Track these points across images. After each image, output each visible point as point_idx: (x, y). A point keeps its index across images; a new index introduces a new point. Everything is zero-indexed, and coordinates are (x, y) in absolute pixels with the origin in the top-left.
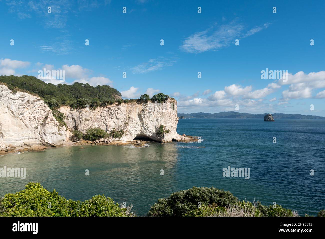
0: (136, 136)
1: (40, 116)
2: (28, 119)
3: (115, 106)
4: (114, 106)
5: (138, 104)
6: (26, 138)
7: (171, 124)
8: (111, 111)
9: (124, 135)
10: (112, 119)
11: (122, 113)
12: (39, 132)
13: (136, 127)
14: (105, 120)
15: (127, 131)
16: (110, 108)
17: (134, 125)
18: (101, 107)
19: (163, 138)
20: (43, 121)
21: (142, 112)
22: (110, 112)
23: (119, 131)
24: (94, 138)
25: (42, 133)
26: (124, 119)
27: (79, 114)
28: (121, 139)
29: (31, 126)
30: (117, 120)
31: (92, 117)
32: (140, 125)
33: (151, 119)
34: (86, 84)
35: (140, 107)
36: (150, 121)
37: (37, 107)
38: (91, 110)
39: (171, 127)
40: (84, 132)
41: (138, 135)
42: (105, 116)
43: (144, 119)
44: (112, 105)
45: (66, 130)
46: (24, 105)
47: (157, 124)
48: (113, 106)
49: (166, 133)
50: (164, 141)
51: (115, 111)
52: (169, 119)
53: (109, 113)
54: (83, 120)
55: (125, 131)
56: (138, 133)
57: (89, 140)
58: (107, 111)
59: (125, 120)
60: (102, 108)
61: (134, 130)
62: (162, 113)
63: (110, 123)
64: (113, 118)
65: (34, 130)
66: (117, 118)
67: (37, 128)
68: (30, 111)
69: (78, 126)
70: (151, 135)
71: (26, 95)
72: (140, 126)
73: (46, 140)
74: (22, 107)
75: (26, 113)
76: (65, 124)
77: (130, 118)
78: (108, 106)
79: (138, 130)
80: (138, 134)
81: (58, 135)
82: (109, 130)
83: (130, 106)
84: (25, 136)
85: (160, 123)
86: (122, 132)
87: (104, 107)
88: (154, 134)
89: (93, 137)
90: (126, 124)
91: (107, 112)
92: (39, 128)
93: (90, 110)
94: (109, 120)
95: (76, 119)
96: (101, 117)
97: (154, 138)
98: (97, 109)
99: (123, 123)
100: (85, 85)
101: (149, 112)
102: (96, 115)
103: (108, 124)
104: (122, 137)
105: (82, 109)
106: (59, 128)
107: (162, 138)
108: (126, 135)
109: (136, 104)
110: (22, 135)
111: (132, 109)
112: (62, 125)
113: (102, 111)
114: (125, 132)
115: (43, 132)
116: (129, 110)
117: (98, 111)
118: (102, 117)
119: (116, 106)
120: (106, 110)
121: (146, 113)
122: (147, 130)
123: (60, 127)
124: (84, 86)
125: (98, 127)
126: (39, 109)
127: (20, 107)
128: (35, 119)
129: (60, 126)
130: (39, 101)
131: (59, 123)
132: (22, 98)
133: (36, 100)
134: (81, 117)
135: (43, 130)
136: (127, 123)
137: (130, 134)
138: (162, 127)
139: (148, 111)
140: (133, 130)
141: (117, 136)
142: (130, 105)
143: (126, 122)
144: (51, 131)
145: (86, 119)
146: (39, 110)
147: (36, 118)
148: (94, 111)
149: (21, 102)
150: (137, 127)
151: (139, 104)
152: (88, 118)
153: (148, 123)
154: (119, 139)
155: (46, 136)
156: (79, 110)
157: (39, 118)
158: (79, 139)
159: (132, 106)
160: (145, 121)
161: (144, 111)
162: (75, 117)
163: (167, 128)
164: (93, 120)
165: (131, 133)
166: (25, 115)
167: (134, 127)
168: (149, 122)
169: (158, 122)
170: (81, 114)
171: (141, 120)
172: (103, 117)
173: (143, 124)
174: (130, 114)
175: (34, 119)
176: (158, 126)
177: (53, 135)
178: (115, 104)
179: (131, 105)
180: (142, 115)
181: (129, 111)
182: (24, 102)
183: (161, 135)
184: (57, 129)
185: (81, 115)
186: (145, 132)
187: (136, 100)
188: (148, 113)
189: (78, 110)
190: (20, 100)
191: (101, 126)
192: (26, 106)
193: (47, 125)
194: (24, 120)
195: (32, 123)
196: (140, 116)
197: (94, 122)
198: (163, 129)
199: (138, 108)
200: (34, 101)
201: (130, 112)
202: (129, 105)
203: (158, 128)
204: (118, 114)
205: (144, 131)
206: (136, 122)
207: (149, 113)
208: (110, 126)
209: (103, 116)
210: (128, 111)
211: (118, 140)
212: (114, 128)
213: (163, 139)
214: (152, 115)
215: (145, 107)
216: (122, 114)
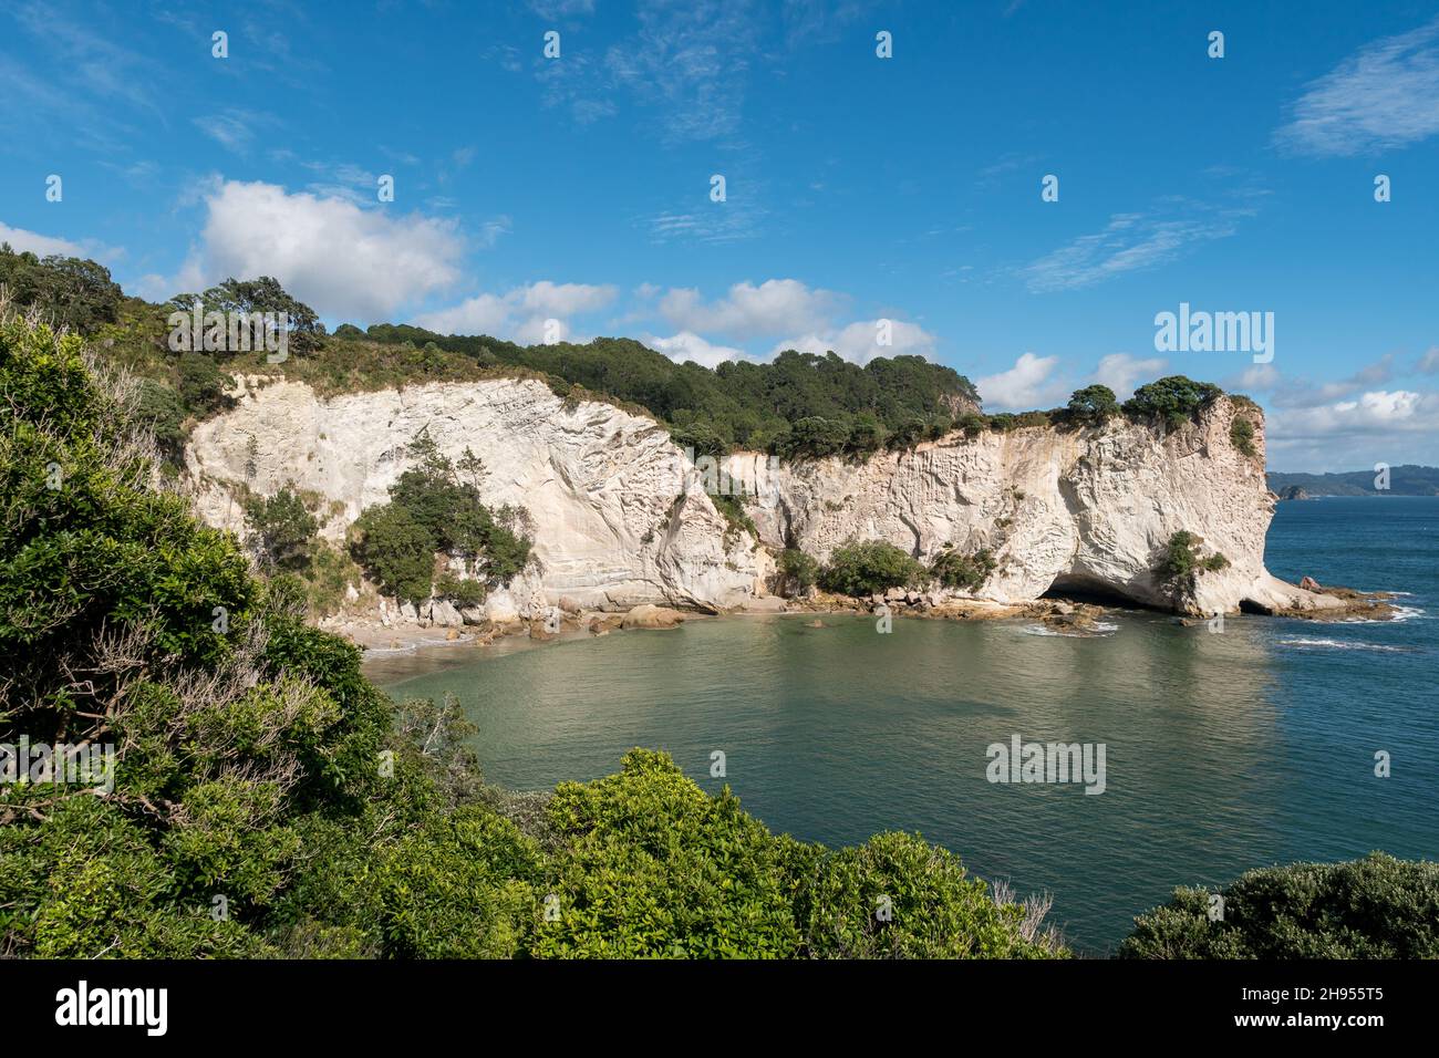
0: (1051, 579)
1: (657, 494)
2: (619, 503)
3: (951, 446)
4: (945, 446)
5: (1057, 431)
6: (612, 575)
7: (1234, 526)
8: (934, 469)
9: (995, 573)
10: (940, 505)
11: (983, 475)
12: (655, 557)
13: (1050, 536)
14: (907, 508)
15: (1007, 555)
16: (929, 455)
17: (1040, 532)
18: (889, 452)
19: (1192, 595)
20: (669, 514)
21: (1080, 469)
22: (931, 474)
23: (972, 555)
24: (864, 584)
25: (668, 558)
26: (991, 503)
27: (800, 483)
28: (979, 594)
29: (628, 530)
30: (961, 508)
31: (855, 495)
32: (1070, 529)
33: (1125, 501)
34: (824, 354)
35: (1070, 444)
36: (1120, 510)
37: (646, 458)
38: (847, 466)
39: (1231, 543)
40: (824, 559)
41: (1061, 576)
42: (909, 490)
43: (1087, 501)
44: (939, 442)
45: (753, 550)
46: (604, 450)
47: (1158, 527)
48: (940, 446)
49: (1206, 572)
50: (1194, 610)
51: (953, 468)
52: (1219, 501)
53: (925, 475)
54: (816, 508)
55: (998, 557)
56: (1062, 565)
57: (843, 592)
58: (917, 468)
59: (996, 507)
60: (896, 455)
61: (1043, 554)
62: (1184, 473)
63: (931, 519)
64: (942, 497)
65: (640, 547)
66: (961, 500)
67: (648, 539)
68: (622, 474)
69: (797, 531)
70: (1126, 576)
71: (609, 414)
72: (1071, 533)
73: (680, 585)
74: (598, 458)
75: (611, 484)
76: (749, 526)
77: (1020, 497)
78: (919, 448)
79: (1059, 552)
80: (1060, 572)
81: (723, 569)
82: (928, 549)
83: (1020, 444)
84: (611, 571)
85: (1170, 522)
86: (984, 559)
87: (903, 451)
88: (1141, 574)
89: (859, 578)
90: (1003, 526)
91: (917, 474)
92: (657, 538)
93: (844, 465)
94: (928, 508)
95: (790, 504)
96: (892, 496)
97: (1144, 591)
98: (872, 460)
99: (991, 520)
100: (820, 358)
101: (1114, 468)
102: (870, 487)
103: (920, 523)
104: (986, 584)
105: (811, 461)
106: (726, 539)
107: (1186, 593)
108: (1004, 574)
109: (1048, 432)
110: (600, 565)
111: (1031, 455)
112: (736, 530)
113: (893, 469)
114: (997, 562)
115: (668, 553)
116: (1013, 462)
117: (877, 471)
118: (894, 493)
119: (957, 445)
120: (911, 463)
121: (1100, 475)
122: (1107, 553)
123: (731, 538)
124: (816, 363)
125: (879, 537)
126: (652, 464)
127: (591, 458)
128: (642, 503)
129: (730, 530)
130: (655, 435)
131: (726, 518)
132: (596, 427)
133: (642, 429)
134: (808, 494)
135: (668, 547)
136: (1009, 521)
137: (1021, 571)
138: (1181, 539)
139: (1111, 464)
140: (1034, 551)
141: (961, 580)
142: (1020, 438)
143: (1003, 517)
144: (697, 550)
145: (829, 505)
146: (653, 468)
147: (646, 501)
148: (859, 470)
149: (593, 441)
150: (1055, 538)
151: (1060, 431)
152: (837, 500)
153: (1110, 518)
154: (972, 592)
155: (682, 572)
156: (800, 464)
157: (656, 501)
158: (802, 587)
159: (1028, 442)
160: (1094, 511)
161: (1089, 467)
162: (787, 496)
163: (1211, 548)
164: (857, 505)
165: (1027, 567)
166: (607, 489)
167: (1039, 539)
168: (1115, 519)
169: (1162, 514)
170: (810, 480)
171: (1075, 505)
172: (900, 495)
173: (1084, 526)
174: (1019, 481)
175: (638, 504)
176: (1163, 536)
177: (705, 567)
178: (951, 436)
179: (1024, 440)
180: (1076, 483)
181: (1015, 467)
182: (603, 441)
183: (1181, 581)
184: (718, 543)
185: (811, 487)
186: (1096, 563)
187: (1047, 414)
188: (1107, 473)
189: (796, 467)
190: (592, 434)
191: (892, 534)
192: (609, 454)
193: (685, 527)
194: (605, 510)
195: (631, 520)
196: (1067, 487)
197: (862, 515)
198: (1190, 548)
199: (1057, 452)
200: (637, 435)
201: (1021, 470)
202: (1016, 440)
203: (1164, 545)
204: (964, 482)
205: (1088, 556)
206: (1049, 518)
207: (1114, 474)
208: (931, 535)
209: (899, 489)
210: (1010, 465)
211: (969, 595)
212: (948, 545)
213: (1189, 600)
214: (1130, 485)
215: (1094, 444)
216: (983, 481)
